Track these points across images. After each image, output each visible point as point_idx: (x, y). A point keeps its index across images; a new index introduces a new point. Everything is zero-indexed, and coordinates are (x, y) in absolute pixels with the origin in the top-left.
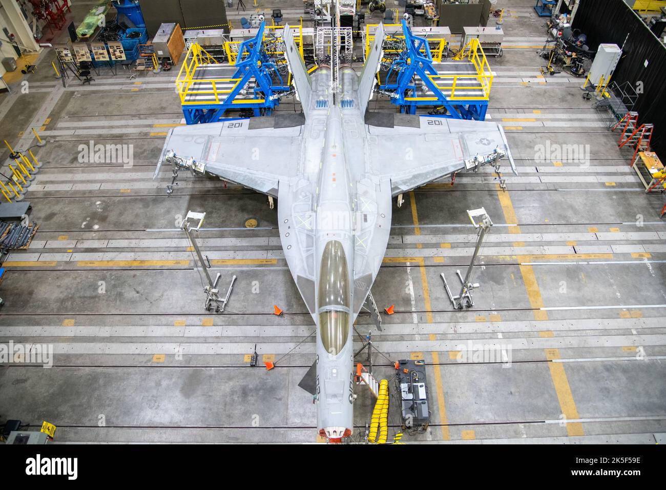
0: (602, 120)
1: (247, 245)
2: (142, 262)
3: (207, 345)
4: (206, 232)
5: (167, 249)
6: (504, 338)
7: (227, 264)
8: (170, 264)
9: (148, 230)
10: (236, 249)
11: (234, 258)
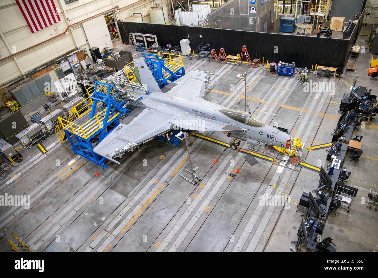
0: (203, 60)
1: (172, 162)
2: (146, 203)
3: (213, 189)
4: (152, 174)
5: (148, 191)
6: (267, 112)
7: (176, 172)
8: (158, 192)
9: (128, 196)
10: (172, 166)
11: (176, 168)
